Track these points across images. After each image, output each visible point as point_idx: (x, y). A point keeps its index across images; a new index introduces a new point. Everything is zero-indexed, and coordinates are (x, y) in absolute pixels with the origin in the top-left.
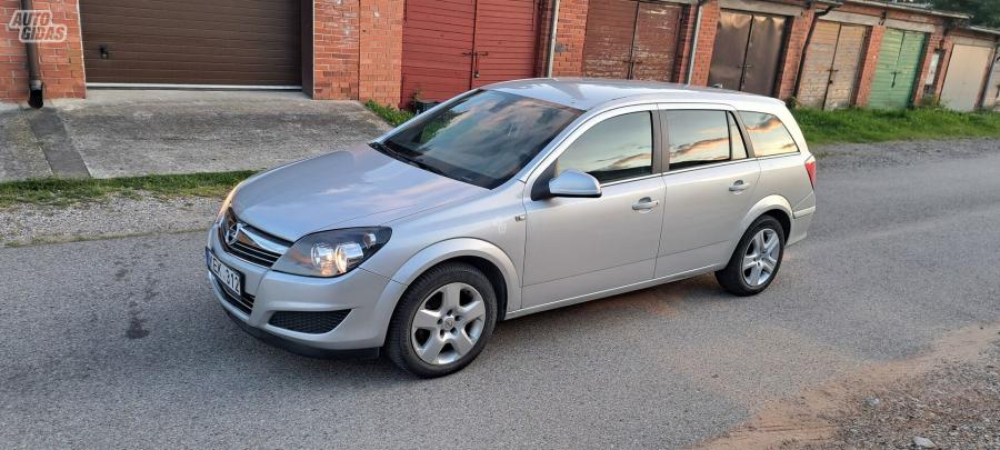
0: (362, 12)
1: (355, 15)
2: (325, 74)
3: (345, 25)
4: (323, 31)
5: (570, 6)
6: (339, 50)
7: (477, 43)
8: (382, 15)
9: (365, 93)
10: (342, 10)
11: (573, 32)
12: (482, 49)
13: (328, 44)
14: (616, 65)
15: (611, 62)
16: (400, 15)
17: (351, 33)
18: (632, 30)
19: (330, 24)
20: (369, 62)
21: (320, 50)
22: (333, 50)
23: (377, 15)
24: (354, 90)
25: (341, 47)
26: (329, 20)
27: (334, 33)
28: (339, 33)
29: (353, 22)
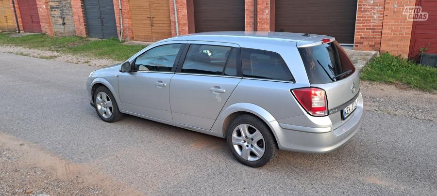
0: (386, 5)
1: (381, 8)
2: (361, 38)
3: (374, 14)
4: (362, 17)
6: (370, 26)
8: (399, 6)
9: (384, 47)
10: (374, 5)
13: (364, 23)
16: (413, 4)
17: (379, 17)
19: (366, 13)
20: (388, 31)
21: (359, 26)
22: (366, 26)
23: (396, 6)
24: (377, 46)
25: (371, 24)
26: (366, 11)
27: (368, 17)
28: (371, 17)
29: (380, 11)
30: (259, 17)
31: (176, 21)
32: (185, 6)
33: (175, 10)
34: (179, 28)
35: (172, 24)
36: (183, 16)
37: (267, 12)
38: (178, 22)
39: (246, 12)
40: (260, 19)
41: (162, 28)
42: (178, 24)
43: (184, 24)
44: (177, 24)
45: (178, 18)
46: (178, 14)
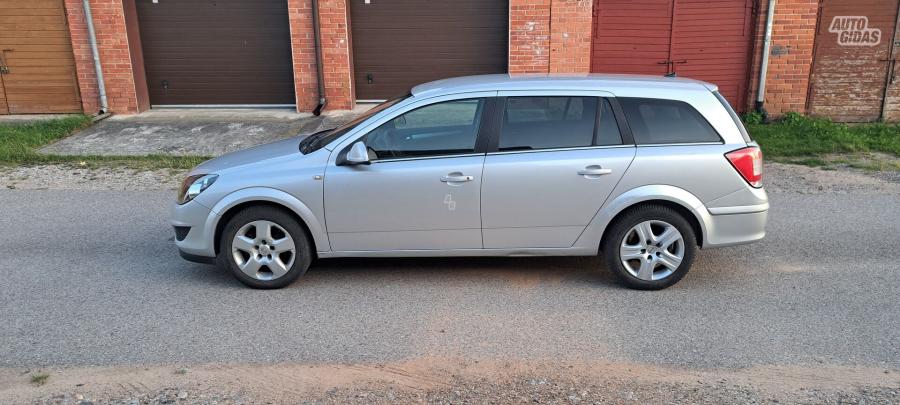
0: (553, 34)
1: (545, 37)
3: (536, 47)
4: (518, 53)
5: (792, 7)
6: (531, 67)
7: (673, 52)
8: (570, 35)
10: (534, 34)
11: (797, 33)
12: (678, 58)
13: (521, 63)
14: (866, 65)
15: (858, 62)
16: (588, 33)
17: (543, 53)
18: (892, 24)
19: (523, 47)
21: (514, 68)
22: (525, 68)
23: (566, 35)
25: (533, 65)
26: (523, 43)
27: (527, 53)
28: (531, 53)
29: (544, 43)
30: (326, 51)
31: (97, 58)
32: (122, 22)
33: (92, 31)
34: (104, 77)
35: (81, 67)
36: (115, 47)
37: (342, 41)
38: (101, 61)
39: (294, 41)
40: (327, 56)
41: (42, 77)
42: (103, 67)
43: (119, 66)
44: (99, 67)
45: (101, 52)
46: (99, 44)
